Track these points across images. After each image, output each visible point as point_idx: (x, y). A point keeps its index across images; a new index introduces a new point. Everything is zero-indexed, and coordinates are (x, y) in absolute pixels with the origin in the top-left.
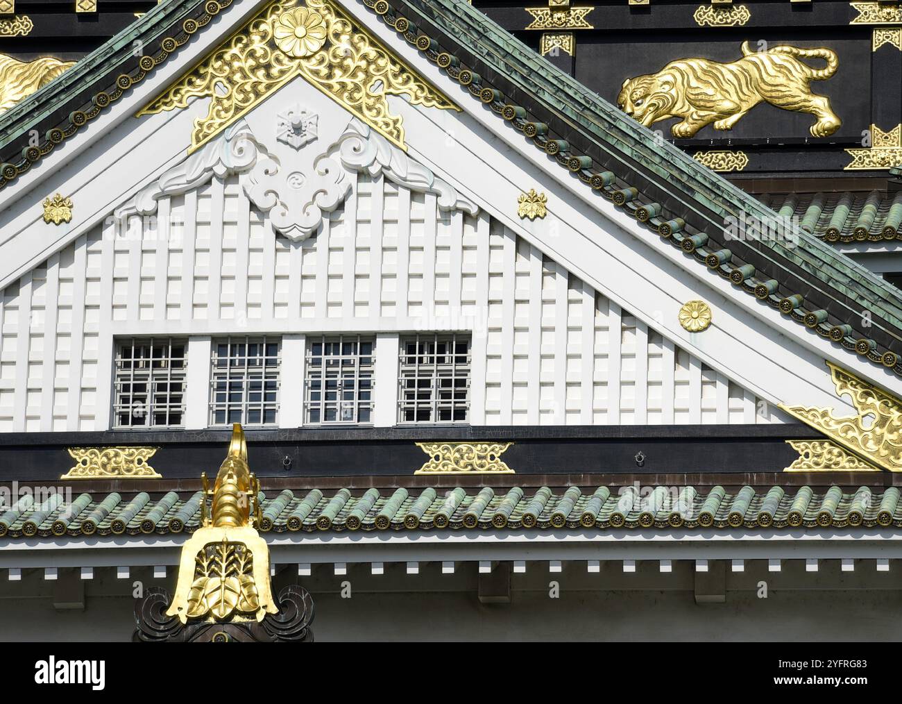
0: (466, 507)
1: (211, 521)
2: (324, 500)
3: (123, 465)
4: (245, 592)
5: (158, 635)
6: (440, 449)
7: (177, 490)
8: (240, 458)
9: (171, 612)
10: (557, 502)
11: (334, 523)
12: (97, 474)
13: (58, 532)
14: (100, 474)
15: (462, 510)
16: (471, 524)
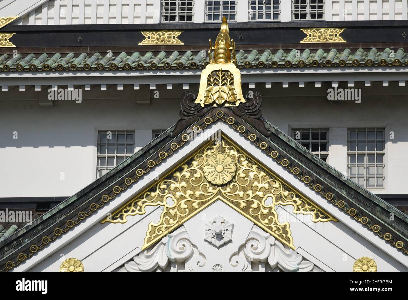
0: (325, 57)
1: (213, 61)
2: (259, 55)
3: (167, 39)
4: (230, 93)
5: (191, 112)
6: (312, 31)
7: (191, 50)
8: (226, 33)
9: (196, 102)
10: (367, 55)
11: (265, 64)
12: (155, 43)
13: (140, 68)
14: (156, 43)
15: (323, 59)
16: (329, 64)
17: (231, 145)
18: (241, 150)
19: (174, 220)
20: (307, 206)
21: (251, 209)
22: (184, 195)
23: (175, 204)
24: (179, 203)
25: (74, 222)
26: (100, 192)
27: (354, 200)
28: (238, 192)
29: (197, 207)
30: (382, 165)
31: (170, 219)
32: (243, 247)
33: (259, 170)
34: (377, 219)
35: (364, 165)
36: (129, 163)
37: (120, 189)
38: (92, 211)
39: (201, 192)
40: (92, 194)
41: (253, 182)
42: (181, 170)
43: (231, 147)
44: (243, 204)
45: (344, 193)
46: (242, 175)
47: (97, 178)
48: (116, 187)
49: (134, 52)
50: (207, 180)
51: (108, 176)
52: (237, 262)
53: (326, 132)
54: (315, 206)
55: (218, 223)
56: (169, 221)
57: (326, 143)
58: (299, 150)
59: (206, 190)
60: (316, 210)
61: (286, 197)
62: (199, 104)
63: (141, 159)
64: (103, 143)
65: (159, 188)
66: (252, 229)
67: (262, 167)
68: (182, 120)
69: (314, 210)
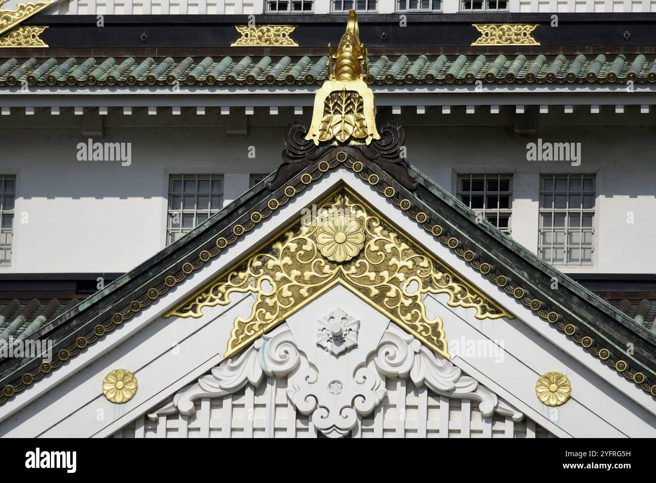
0: (507, 69)
1: (334, 76)
2: (409, 63)
3: (273, 38)
4: (358, 124)
5: (300, 153)
6: (489, 28)
7: (309, 55)
8: (354, 33)
9: (308, 138)
10: (570, 65)
11: (417, 78)
12: (255, 43)
13: (230, 82)
14: (258, 43)
15: (504, 71)
16: (511, 80)
17: (359, 203)
18: (372, 211)
19: (272, 314)
20: (469, 295)
21: (386, 299)
22: (287, 276)
23: (275, 291)
24: (280, 289)
25: (124, 316)
26: (164, 271)
27: (539, 286)
28: (367, 273)
29: (306, 294)
30: (591, 229)
31: (267, 312)
32: (373, 355)
33: (399, 240)
34: (573, 315)
35: (564, 229)
36: (207, 227)
37: (192, 267)
38: (150, 299)
39: (313, 273)
40: (152, 273)
41: (390, 259)
42: (283, 239)
43: (358, 207)
44: (375, 292)
45: (524, 276)
46: (374, 248)
47: (166, 245)
48: (187, 265)
49: (225, 57)
50: (322, 255)
51: (176, 247)
52: (365, 377)
53: (509, 180)
54: (482, 295)
55: (338, 319)
56: (264, 315)
57: (509, 195)
58: (459, 211)
59: (320, 269)
60: (482, 301)
61: (438, 281)
62: (312, 141)
63: (225, 222)
64: (176, 193)
65: (251, 266)
66: (387, 328)
67: (403, 236)
68: (286, 164)
69: (480, 301)
